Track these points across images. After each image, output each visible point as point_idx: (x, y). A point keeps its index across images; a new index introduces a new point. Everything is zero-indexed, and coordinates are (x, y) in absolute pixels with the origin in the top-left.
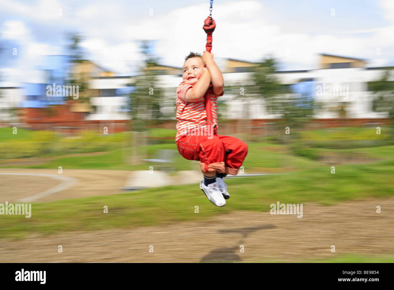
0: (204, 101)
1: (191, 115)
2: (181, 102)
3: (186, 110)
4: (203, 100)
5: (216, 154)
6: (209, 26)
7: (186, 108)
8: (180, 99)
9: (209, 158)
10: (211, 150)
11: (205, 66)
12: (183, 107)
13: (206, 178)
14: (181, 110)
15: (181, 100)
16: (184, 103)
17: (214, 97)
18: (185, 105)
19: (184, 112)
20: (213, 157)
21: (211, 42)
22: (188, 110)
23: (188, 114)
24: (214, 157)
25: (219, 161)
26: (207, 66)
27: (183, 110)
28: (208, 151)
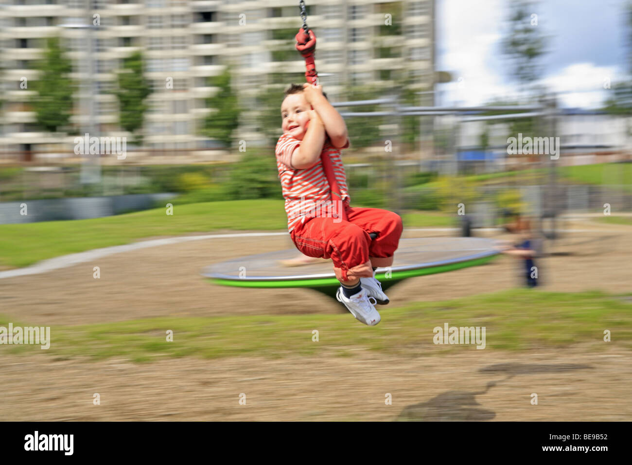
0: (321, 163)
1: (305, 188)
2: (285, 169)
3: (296, 181)
4: (319, 162)
5: (358, 252)
6: (305, 45)
7: (295, 179)
8: (284, 164)
9: (348, 261)
10: (349, 249)
11: (312, 109)
12: (289, 177)
13: (347, 288)
14: (287, 181)
15: (285, 166)
16: (291, 170)
17: (335, 152)
18: (292, 173)
19: (294, 184)
20: (353, 258)
21: (313, 68)
22: (299, 182)
23: (299, 187)
24: (355, 259)
25: (363, 262)
26: (314, 107)
27: (291, 182)
28: (344, 251)
